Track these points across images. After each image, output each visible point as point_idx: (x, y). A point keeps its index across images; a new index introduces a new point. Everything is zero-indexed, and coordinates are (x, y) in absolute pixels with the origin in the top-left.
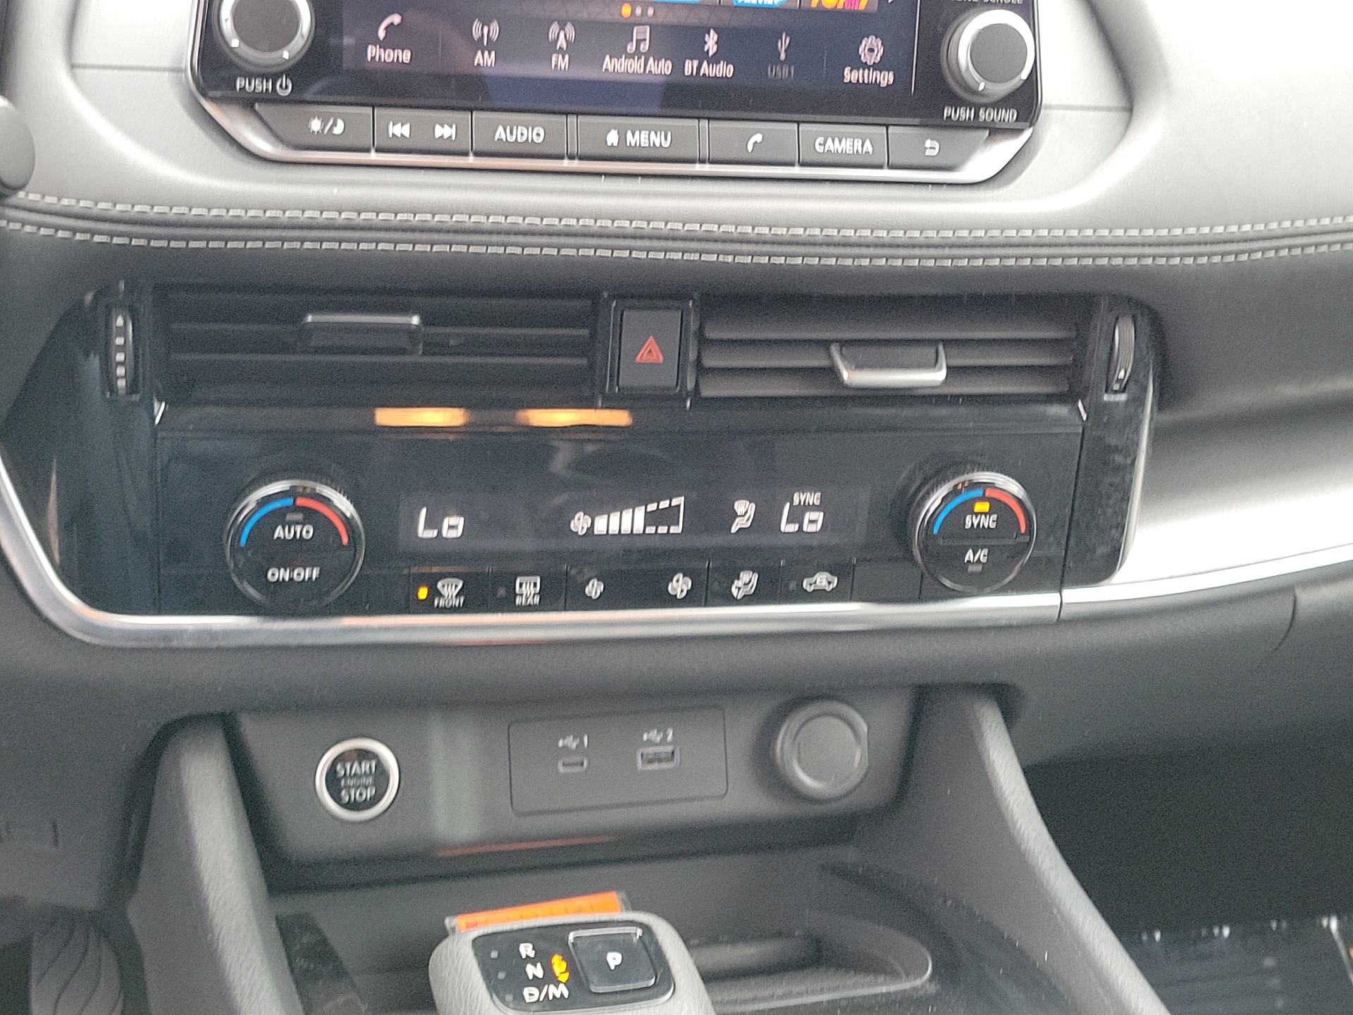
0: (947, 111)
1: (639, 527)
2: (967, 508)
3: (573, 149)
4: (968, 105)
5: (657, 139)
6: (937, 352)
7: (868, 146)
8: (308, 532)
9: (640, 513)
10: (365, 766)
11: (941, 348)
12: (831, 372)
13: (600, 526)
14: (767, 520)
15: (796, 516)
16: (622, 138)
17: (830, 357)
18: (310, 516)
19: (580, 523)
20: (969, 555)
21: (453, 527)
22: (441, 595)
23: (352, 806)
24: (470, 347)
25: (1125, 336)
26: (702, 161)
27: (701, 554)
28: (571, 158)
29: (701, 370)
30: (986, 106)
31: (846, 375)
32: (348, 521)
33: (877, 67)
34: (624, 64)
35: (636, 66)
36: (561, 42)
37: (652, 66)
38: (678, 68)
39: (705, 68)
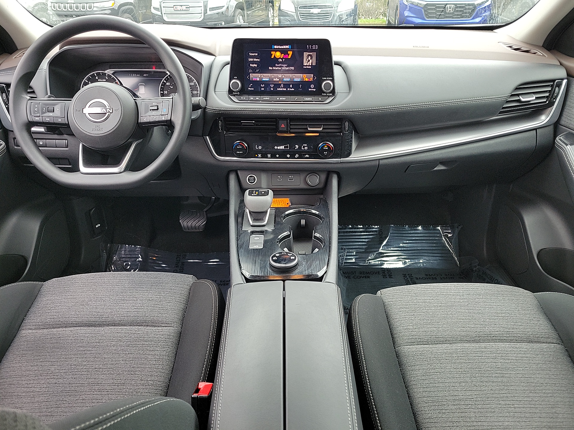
0: (322, 94)
1: (283, 148)
2: (324, 146)
4: (325, 93)
5: (284, 99)
6: (322, 126)
7: (311, 99)
8: (241, 147)
9: (283, 146)
10: (253, 178)
11: (322, 125)
12: (307, 128)
13: (278, 148)
14: (300, 148)
15: (304, 147)
16: (279, 99)
17: (307, 127)
18: (241, 145)
19: (276, 147)
20: (325, 153)
21: (260, 147)
22: (259, 156)
23: (251, 183)
24: (261, 125)
25: (347, 124)
26: (290, 101)
27: (291, 152)
28: (273, 101)
29: (290, 128)
30: (328, 93)
31: (309, 129)
32: (246, 147)
33: (313, 88)
34: (280, 89)
35: (282, 89)
36: (272, 87)
37: (283, 89)
38: (287, 89)
39: (290, 89)
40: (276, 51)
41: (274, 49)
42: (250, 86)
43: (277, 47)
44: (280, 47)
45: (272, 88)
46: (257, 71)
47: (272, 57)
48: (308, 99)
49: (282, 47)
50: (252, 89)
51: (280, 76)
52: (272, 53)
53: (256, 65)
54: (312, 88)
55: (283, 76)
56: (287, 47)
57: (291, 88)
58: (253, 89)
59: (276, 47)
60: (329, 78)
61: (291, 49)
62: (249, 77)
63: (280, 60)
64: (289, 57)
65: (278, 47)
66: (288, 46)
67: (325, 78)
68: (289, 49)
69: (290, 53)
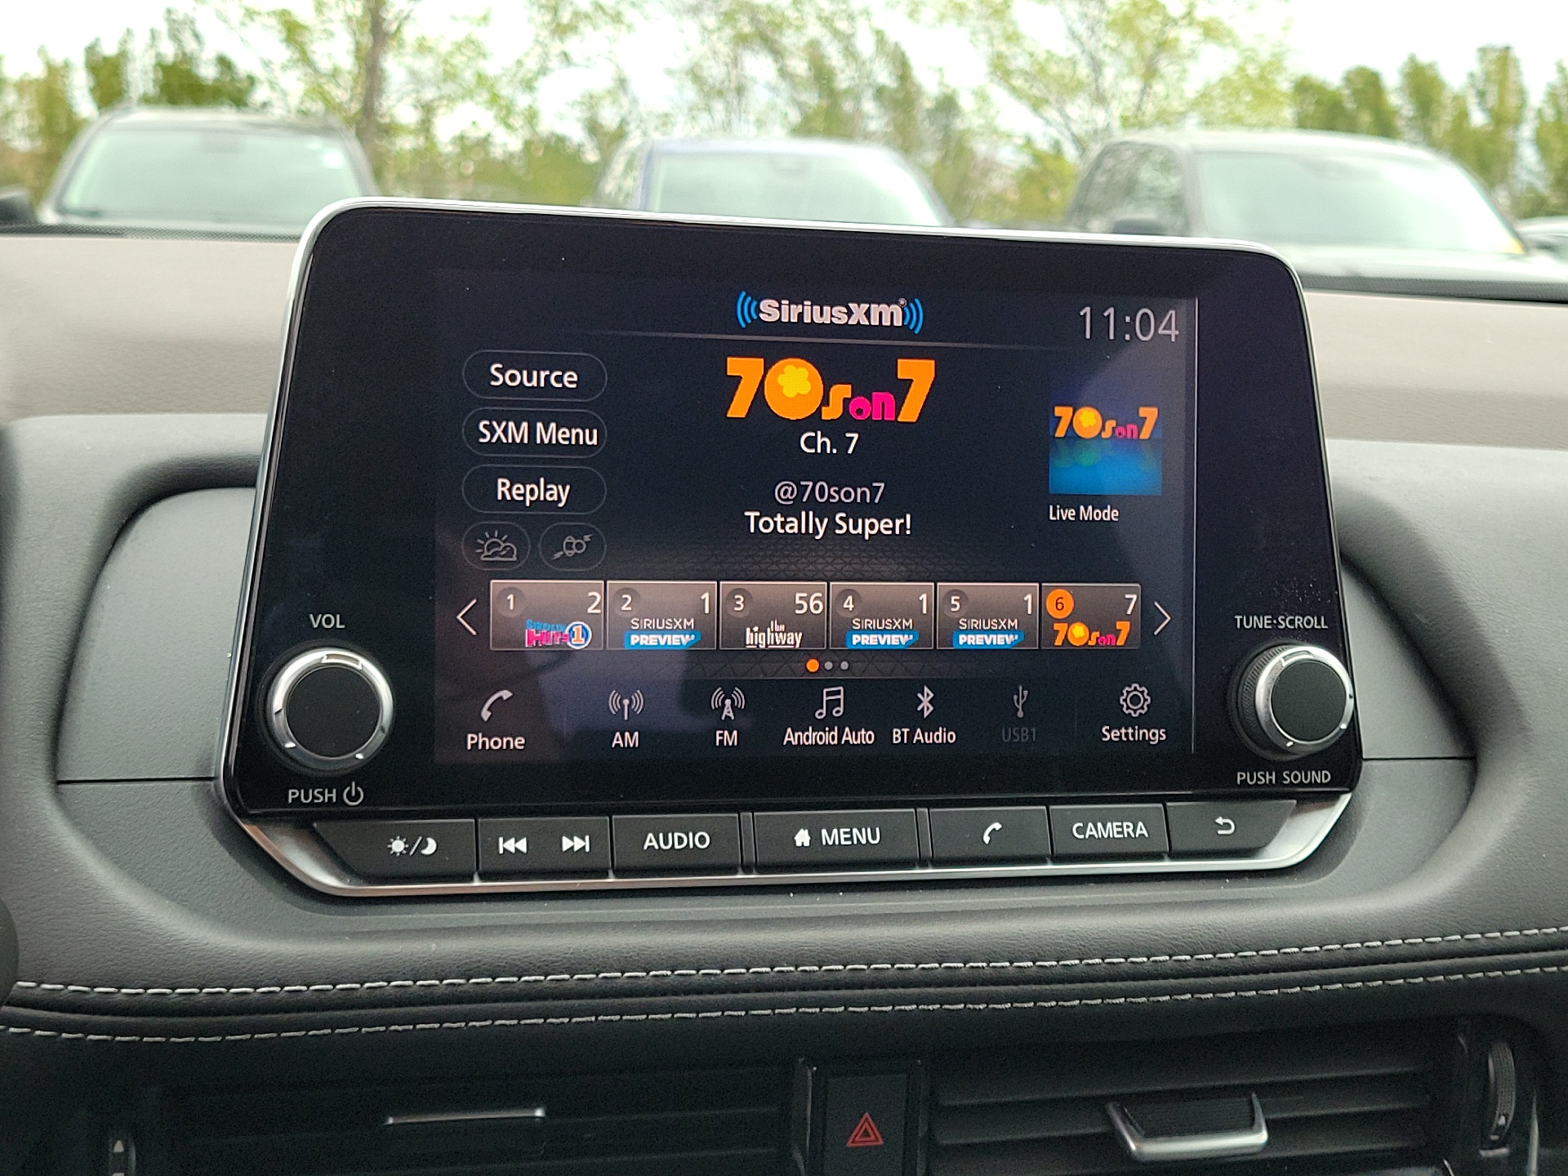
0: (1240, 777)
3: (750, 857)
4: (1267, 765)
5: (863, 836)
7: (1141, 829)
12: (1111, 1141)
16: (815, 837)
17: (1108, 1121)
25: (1501, 1065)
26: (923, 864)
28: (747, 869)
30: (1290, 766)
31: (1133, 1146)
33: (1143, 722)
34: (811, 737)
35: (828, 738)
36: (728, 712)
37: (849, 737)
38: (883, 736)
39: (919, 736)
40: (772, 356)
41: (759, 326)
42: (486, 714)
43: (790, 313)
44: (813, 314)
45: (728, 725)
46: (572, 546)
47: (739, 408)
48: (1112, 829)
49: (836, 315)
50: (502, 743)
51: (809, 598)
52: (735, 366)
53: (559, 493)
54: (1129, 722)
55: (849, 604)
56: (890, 314)
57: (929, 725)
58: (518, 743)
59: (769, 310)
60: (1299, 621)
61: (922, 336)
62: (480, 616)
63: (811, 442)
64: (910, 412)
65: (796, 309)
66: (896, 309)
67: (1263, 622)
68: (903, 332)
69: (919, 373)
